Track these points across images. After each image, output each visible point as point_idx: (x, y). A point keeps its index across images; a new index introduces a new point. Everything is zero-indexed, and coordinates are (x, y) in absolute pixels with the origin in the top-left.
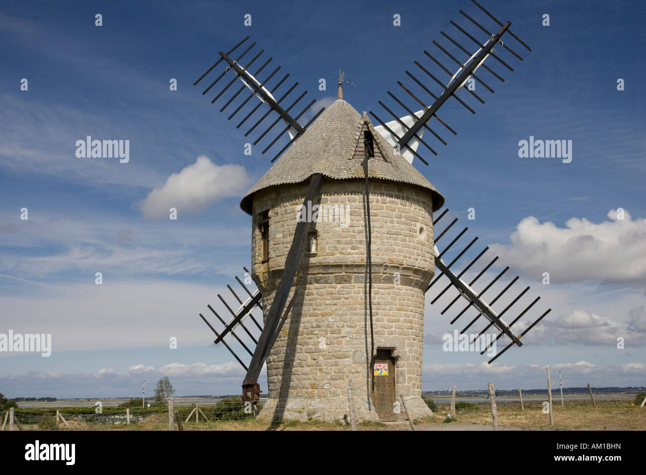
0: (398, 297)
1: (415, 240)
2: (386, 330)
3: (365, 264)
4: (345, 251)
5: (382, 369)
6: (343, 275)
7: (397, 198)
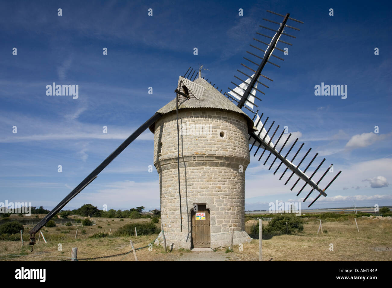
0: (206, 174)
1: (216, 139)
2: (199, 193)
3: (181, 157)
4: (172, 151)
5: (201, 216)
6: (173, 164)
7: (202, 118)
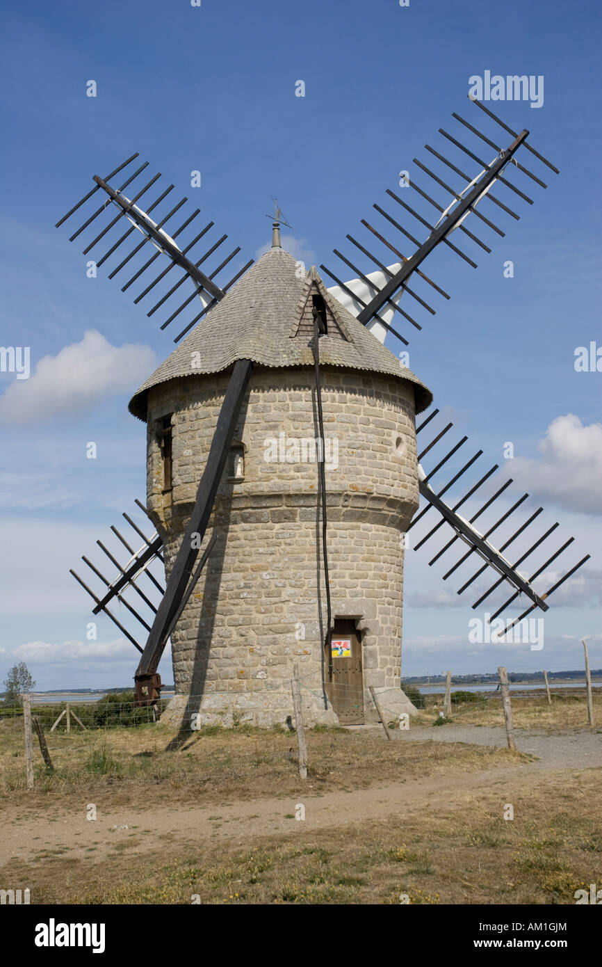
0: (365, 541)
1: (390, 456)
2: (347, 590)
3: (316, 493)
4: (286, 474)
5: (343, 648)
6: (284, 510)
7: (363, 395)
